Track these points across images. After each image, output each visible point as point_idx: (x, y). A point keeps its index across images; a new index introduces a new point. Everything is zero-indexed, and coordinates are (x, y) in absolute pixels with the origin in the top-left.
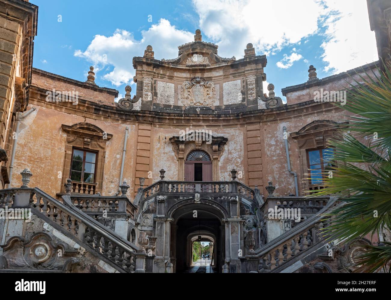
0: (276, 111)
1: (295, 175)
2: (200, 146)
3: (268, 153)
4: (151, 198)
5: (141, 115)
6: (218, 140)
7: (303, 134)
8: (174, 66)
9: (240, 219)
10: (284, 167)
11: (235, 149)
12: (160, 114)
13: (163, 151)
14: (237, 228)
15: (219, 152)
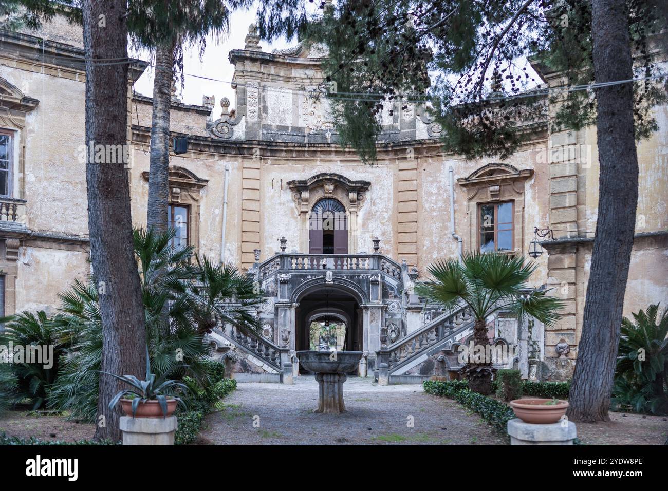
0: (440, 143)
1: (459, 240)
2: (331, 193)
3: (427, 206)
4: (271, 276)
5: (247, 146)
6: (358, 185)
7: (474, 181)
8: (292, 60)
9: (381, 304)
10: (446, 228)
11: (380, 198)
12: (274, 144)
13: (278, 201)
14: (377, 316)
15: (358, 202)
